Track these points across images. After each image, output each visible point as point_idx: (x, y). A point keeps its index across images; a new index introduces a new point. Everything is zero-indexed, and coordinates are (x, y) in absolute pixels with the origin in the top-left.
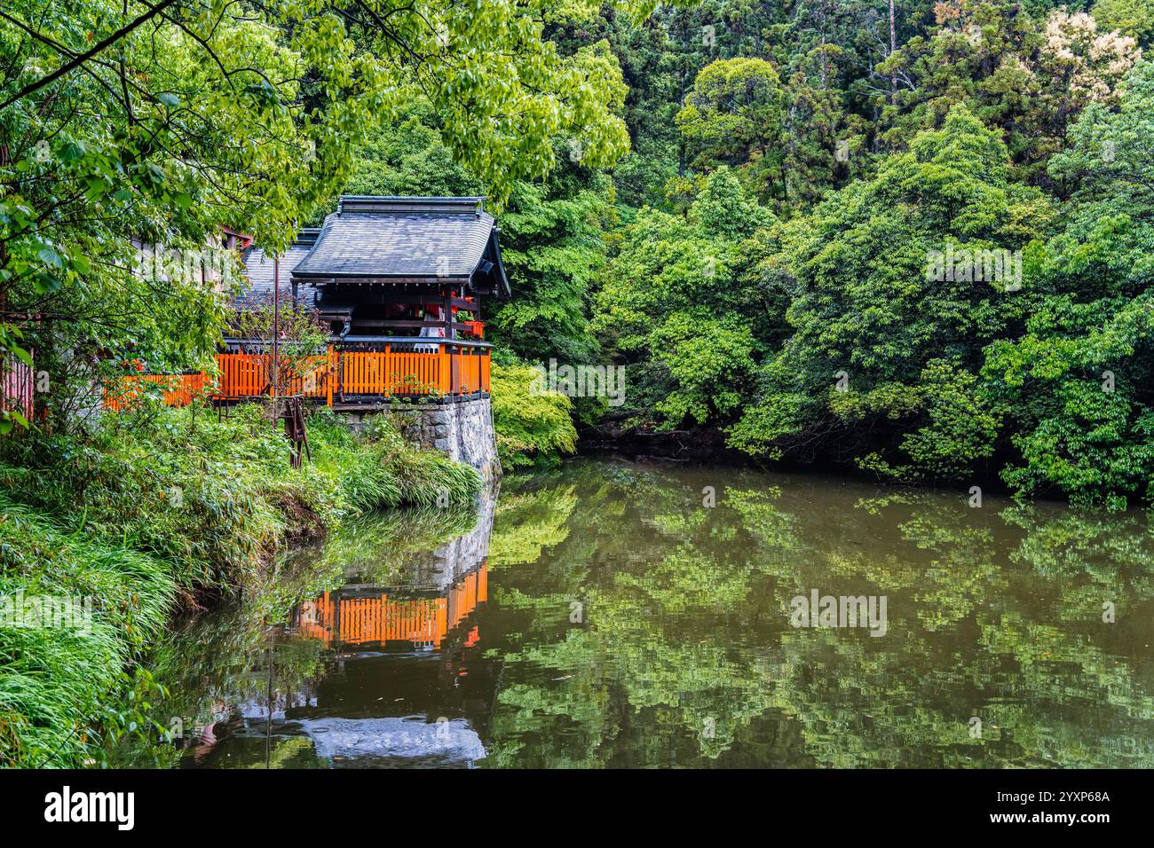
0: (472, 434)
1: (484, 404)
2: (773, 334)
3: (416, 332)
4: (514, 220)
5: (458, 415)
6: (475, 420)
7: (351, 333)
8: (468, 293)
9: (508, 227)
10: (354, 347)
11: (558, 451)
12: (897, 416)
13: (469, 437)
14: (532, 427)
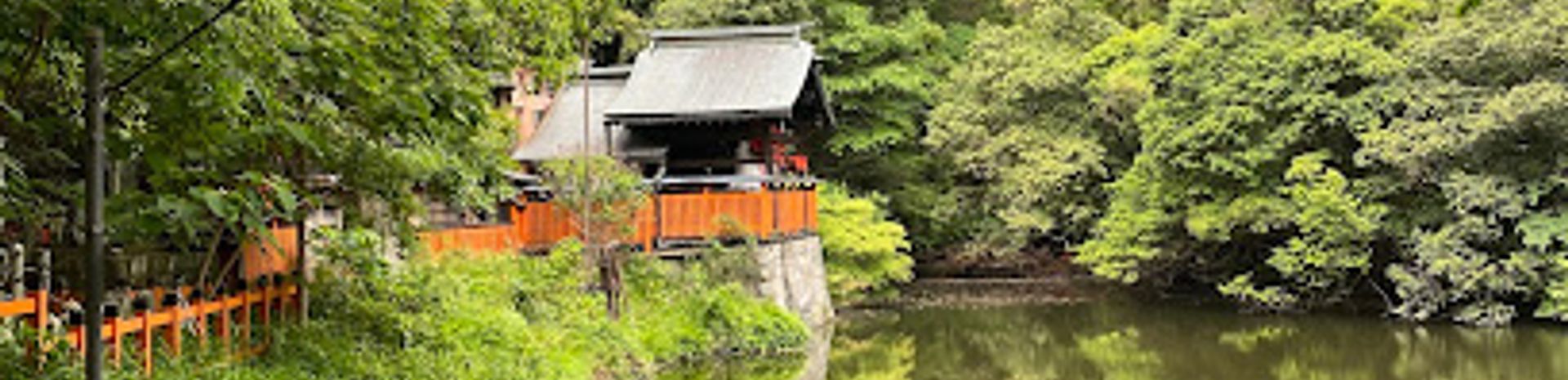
0: (798, 276)
1: (813, 244)
2: (1123, 149)
3: (731, 171)
4: (839, 41)
5: (783, 257)
6: (802, 261)
7: (669, 173)
8: (788, 126)
9: (832, 50)
10: (667, 190)
11: (894, 283)
12: (1265, 230)
13: (795, 278)
14: (866, 262)
